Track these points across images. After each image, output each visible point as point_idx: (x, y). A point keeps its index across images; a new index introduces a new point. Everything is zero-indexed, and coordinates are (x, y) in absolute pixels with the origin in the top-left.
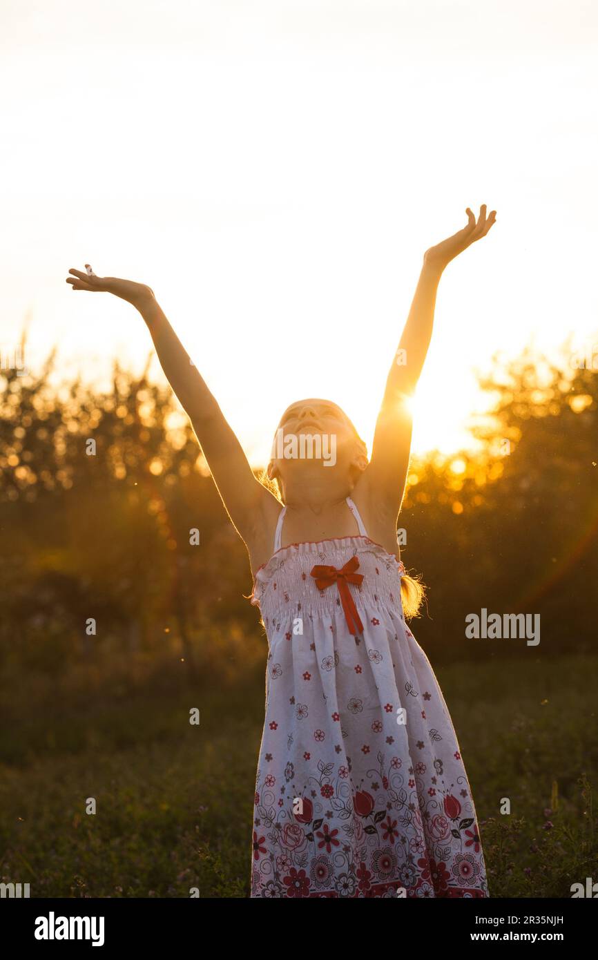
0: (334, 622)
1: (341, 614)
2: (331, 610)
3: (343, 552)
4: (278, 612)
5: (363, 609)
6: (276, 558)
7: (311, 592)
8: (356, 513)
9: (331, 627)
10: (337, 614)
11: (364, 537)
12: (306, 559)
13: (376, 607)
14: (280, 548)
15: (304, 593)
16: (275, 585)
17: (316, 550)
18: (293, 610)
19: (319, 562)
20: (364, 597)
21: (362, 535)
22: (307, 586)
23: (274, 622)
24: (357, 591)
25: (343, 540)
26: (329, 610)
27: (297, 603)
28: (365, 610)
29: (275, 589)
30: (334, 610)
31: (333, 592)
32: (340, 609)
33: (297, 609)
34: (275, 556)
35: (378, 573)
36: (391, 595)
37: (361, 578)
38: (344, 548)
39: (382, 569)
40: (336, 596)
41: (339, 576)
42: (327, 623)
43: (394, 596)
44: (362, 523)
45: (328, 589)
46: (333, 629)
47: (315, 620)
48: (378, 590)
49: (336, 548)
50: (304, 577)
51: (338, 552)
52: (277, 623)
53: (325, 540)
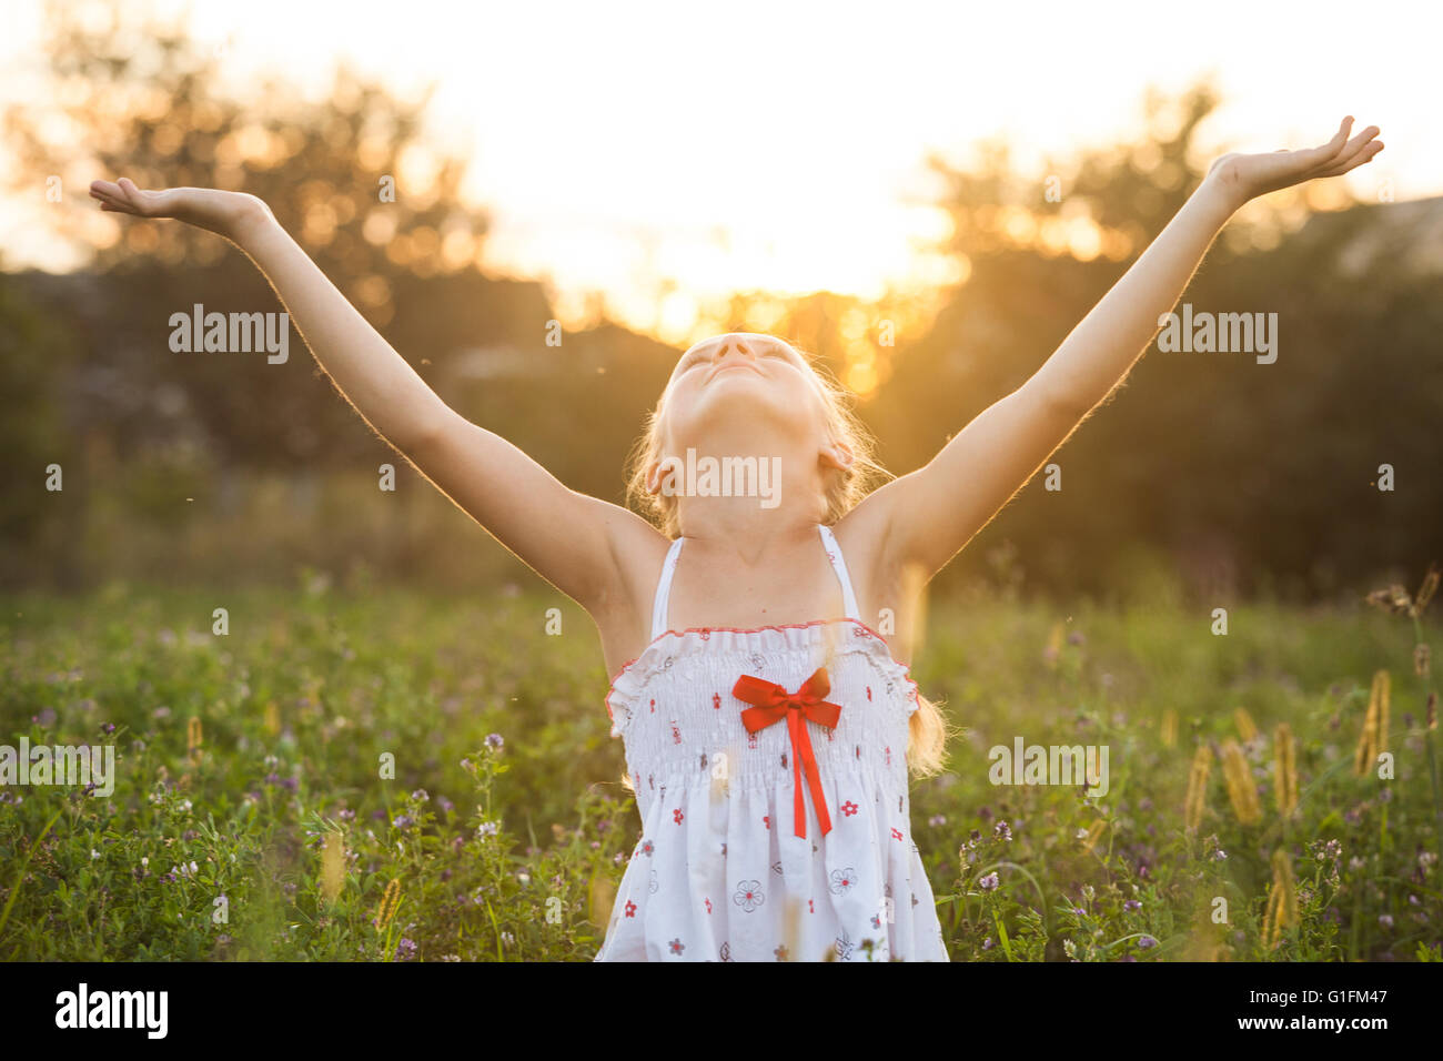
0: (772, 806)
1: (788, 787)
2: (769, 777)
3: (804, 656)
4: (658, 759)
5: (831, 780)
6: (655, 651)
7: (731, 735)
8: (840, 566)
9: (766, 819)
10: (780, 787)
11: (851, 620)
12: (725, 664)
13: (855, 775)
14: (665, 630)
15: (715, 735)
16: (653, 703)
17: (746, 647)
18: (691, 766)
19: (751, 672)
20: (836, 752)
21: (849, 616)
22: (722, 722)
23: (651, 780)
24: (824, 738)
25: (805, 632)
26: (764, 776)
27: (700, 752)
28: (836, 782)
29: (653, 710)
30: (775, 779)
31: (777, 738)
32: (786, 778)
33: (698, 764)
34: (653, 646)
35: (869, 697)
36: (888, 751)
37: (835, 711)
38: (806, 646)
39: (879, 689)
40: (781, 745)
41: (793, 706)
42: (759, 810)
43: (893, 753)
44: (851, 591)
45: (766, 731)
46: (769, 822)
47: (735, 796)
48: (866, 734)
49: (789, 646)
50: (717, 703)
51: (794, 654)
52: (658, 785)
53: (768, 628)
